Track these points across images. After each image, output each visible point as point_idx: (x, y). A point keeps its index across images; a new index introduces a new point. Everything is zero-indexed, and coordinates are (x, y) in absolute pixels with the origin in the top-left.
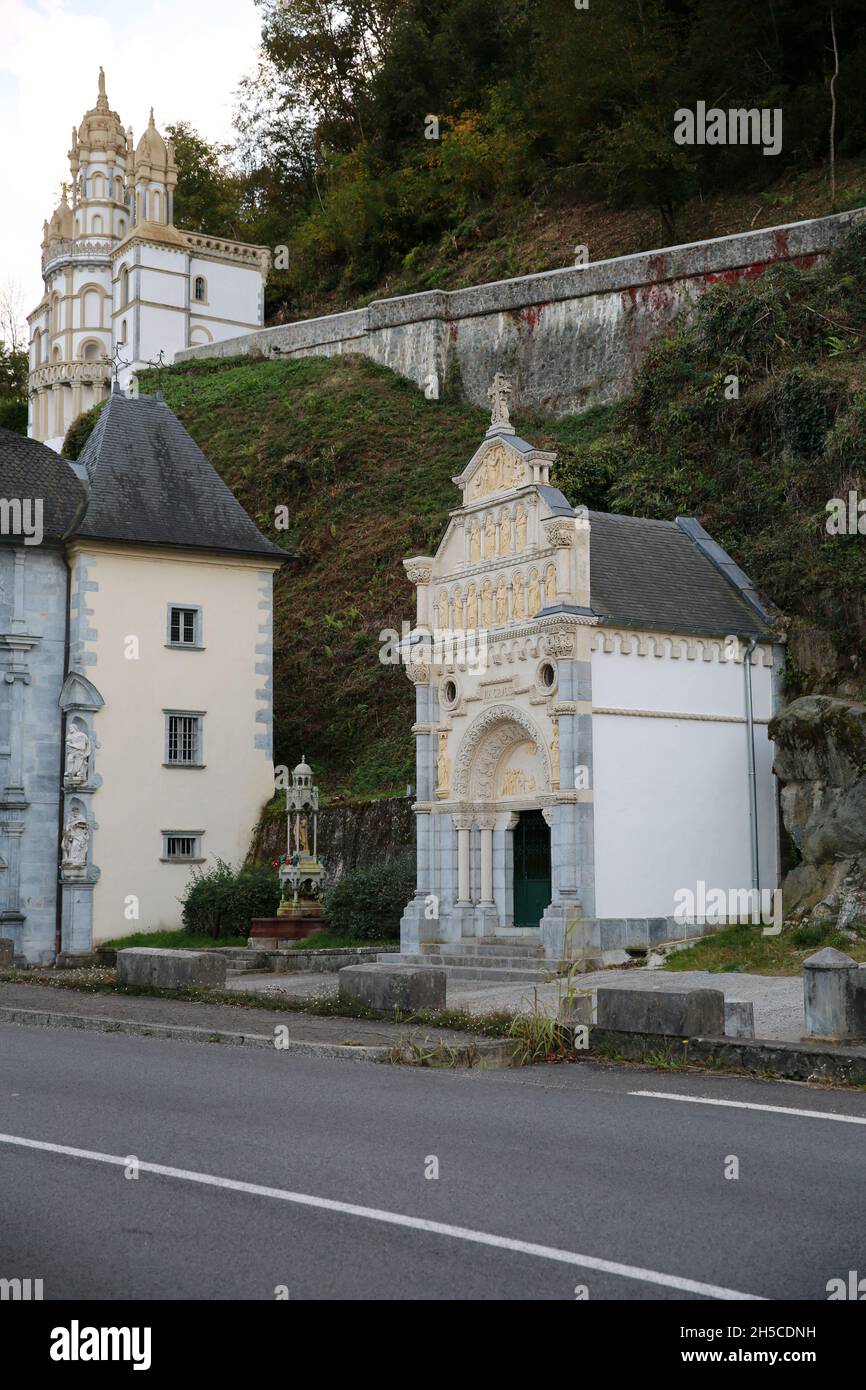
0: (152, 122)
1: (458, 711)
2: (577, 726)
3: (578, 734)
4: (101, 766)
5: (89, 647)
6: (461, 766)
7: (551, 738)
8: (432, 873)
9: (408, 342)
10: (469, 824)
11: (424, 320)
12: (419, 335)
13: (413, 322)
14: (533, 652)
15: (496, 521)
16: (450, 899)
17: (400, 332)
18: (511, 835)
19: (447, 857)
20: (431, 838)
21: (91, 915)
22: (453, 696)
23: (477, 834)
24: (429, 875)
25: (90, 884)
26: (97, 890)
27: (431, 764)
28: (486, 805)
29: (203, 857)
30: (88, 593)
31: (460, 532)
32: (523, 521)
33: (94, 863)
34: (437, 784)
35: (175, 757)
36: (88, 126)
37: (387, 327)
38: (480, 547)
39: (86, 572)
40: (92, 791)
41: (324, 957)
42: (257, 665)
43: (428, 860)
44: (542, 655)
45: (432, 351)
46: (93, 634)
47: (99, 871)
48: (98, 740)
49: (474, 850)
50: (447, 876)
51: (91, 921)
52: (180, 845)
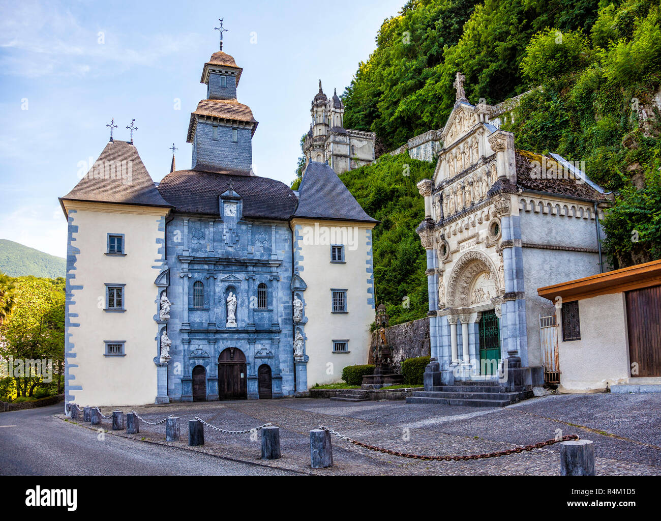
0: (335, 93)
1: (447, 260)
2: (514, 254)
3: (514, 259)
4: (307, 314)
5: (300, 263)
6: (450, 290)
7: (499, 264)
8: (438, 348)
9: (422, 151)
10: (456, 321)
11: (427, 142)
12: (426, 148)
13: (423, 143)
14: (486, 217)
15: (461, 151)
16: (448, 362)
17: (420, 148)
18: (478, 325)
19: (445, 339)
20: (437, 329)
21: (306, 376)
22: (445, 252)
23: (460, 326)
24: (437, 350)
25: (305, 363)
26: (308, 365)
27: (436, 291)
28: (464, 310)
29: (349, 351)
30: (299, 241)
31: (444, 163)
32: (476, 146)
33: (306, 354)
34: (439, 301)
35: (336, 309)
36: (316, 99)
37: (414, 147)
38: (454, 168)
39: (298, 232)
40: (304, 324)
41: (391, 393)
42: (367, 269)
43: (436, 342)
44: (491, 218)
45: (431, 153)
46: (302, 258)
47: (308, 357)
48: (306, 302)
49: (459, 335)
50: (446, 350)
51: (306, 378)
52: (340, 347)
